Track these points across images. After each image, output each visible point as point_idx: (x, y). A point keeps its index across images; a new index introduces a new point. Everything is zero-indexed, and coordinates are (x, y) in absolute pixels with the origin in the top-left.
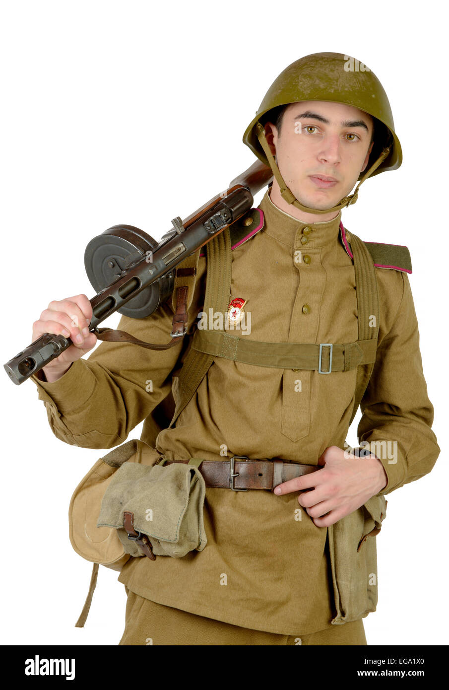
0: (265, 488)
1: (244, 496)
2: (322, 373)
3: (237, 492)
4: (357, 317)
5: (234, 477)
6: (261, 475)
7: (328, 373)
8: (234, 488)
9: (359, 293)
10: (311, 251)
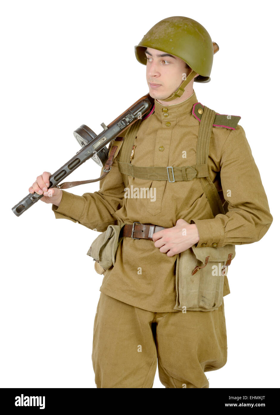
0: (144, 238)
1: (138, 242)
2: (170, 182)
3: (135, 239)
4: (196, 153)
5: (134, 232)
6: (143, 231)
7: (173, 182)
8: (133, 238)
9: (199, 140)
10: (170, 120)
